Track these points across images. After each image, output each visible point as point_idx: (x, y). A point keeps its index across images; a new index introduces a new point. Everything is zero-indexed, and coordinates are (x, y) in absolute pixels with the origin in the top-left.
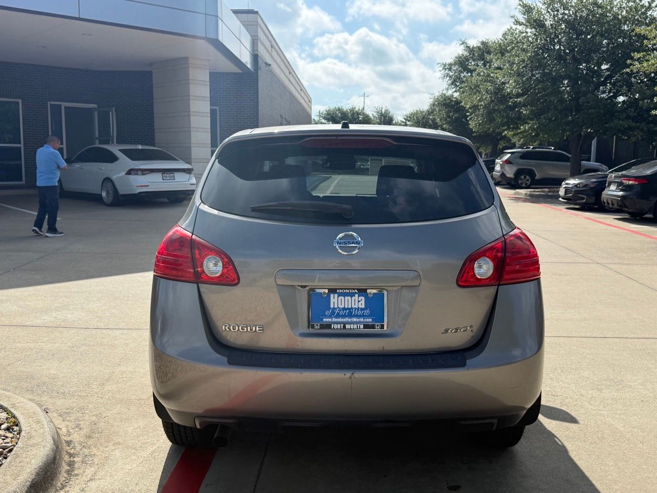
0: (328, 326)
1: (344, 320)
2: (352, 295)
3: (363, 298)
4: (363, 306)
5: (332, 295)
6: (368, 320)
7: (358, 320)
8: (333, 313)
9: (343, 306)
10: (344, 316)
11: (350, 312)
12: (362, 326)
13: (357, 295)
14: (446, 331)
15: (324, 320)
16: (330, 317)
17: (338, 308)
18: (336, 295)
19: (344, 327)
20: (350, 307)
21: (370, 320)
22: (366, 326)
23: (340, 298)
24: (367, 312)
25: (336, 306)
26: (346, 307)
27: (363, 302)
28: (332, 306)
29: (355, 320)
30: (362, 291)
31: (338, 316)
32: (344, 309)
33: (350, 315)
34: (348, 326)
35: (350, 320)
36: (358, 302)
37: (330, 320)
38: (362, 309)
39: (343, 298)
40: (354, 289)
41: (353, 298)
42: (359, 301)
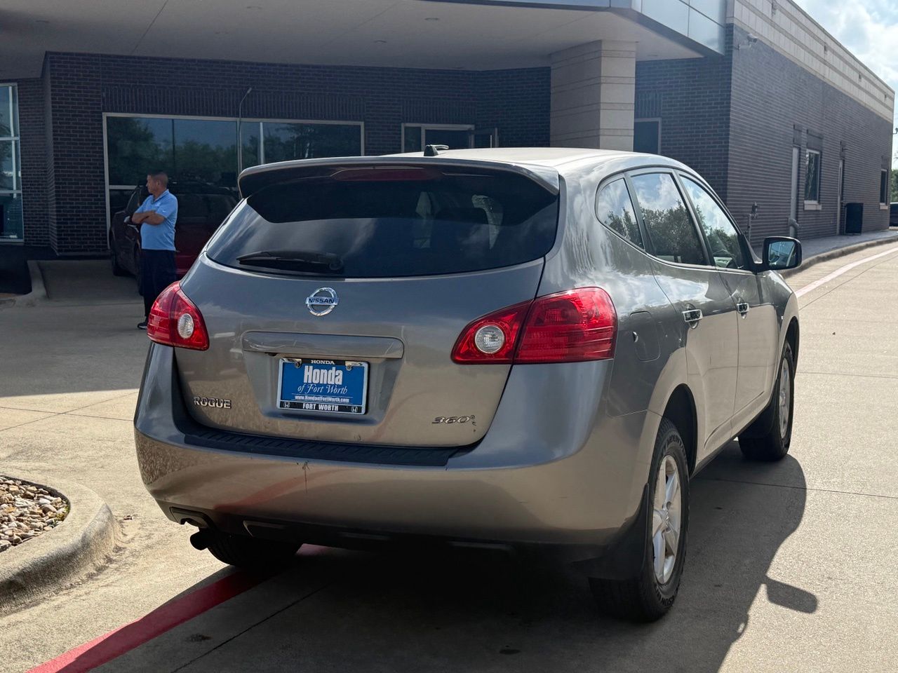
0: (300, 405)
1: (316, 399)
2: (328, 368)
3: (341, 372)
4: (340, 383)
5: (306, 367)
6: (344, 400)
7: (333, 400)
8: (306, 389)
9: (317, 382)
10: (317, 394)
11: (324, 390)
12: (337, 408)
13: (334, 368)
14: (438, 420)
15: (296, 397)
16: (303, 394)
17: (312, 383)
18: (311, 367)
19: (317, 407)
20: (325, 383)
21: (348, 400)
22: (341, 408)
23: (315, 370)
24: (344, 390)
25: (310, 382)
26: (321, 382)
27: (340, 377)
28: (305, 381)
29: (330, 399)
30: (339, 364)
31: (312, 393)
32: (319, 385)
33: (325, 393)
34: (321, 407)
35: (324, 399)
36: (334, 377)
37: (303, 398)
38: (339, 386)
39: (318, 371)
40: (330, 360)
41: (330, 371)
42: (336, 376)
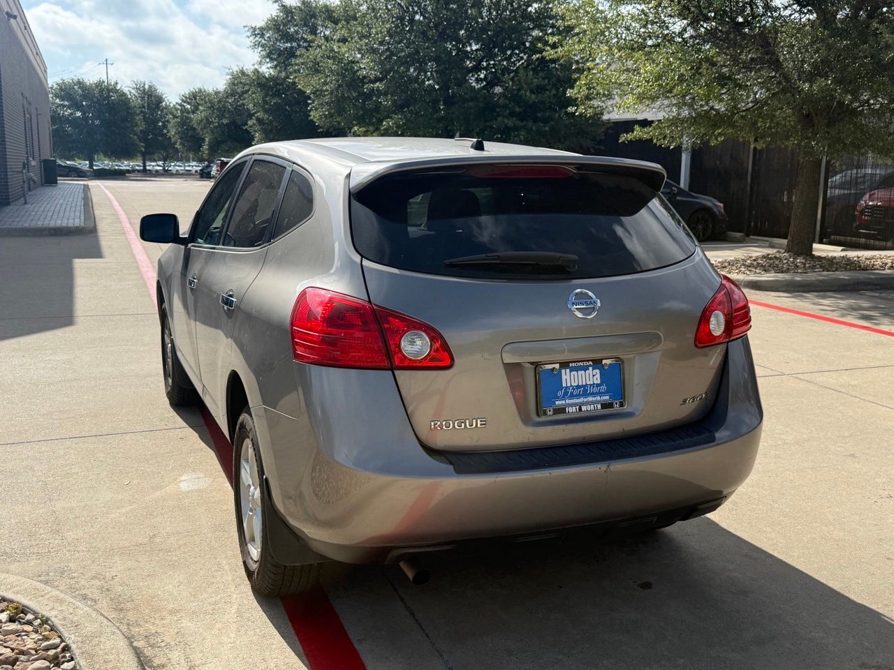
0: (562, 410)
1: (578, 401)
2: (585, 369)
3: (598, 371)
4: (599, 382)
5: (563, 371)
6: (605, 398)
7: (594, 399)
8: (566, 393)
9: (576, 384)
10: (578, 396)
11: (584, 390)
12: (599, 406)
13: (591, 368)
14: (684, 401)
15: (557, 403)
16: (563, 398)
17: (571, 386)
18: (568, 370)
19: (580, 409)
20: (584, 384)
21: (607, 397)
22: (605, 406)
23: (573, 373)
24: (604, 388)
25: (569, 385)
26: (580, 384)
27: (598, 376)
28: (564, 385)
29: (590, 399)
30: (597, 363)
31: (572, 396)
32: (578, 387)
33: (585, 394)
34: (584, 408)
35: (585, 400)
36: (592, 377)
37: (564, 402)
38: (598, 385)
39: (575, 373)
40: (588, 361)
41: (587, 372)
42: (594, 376)
